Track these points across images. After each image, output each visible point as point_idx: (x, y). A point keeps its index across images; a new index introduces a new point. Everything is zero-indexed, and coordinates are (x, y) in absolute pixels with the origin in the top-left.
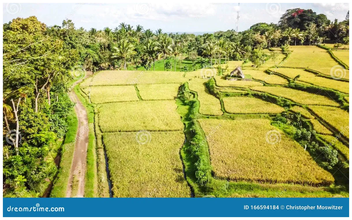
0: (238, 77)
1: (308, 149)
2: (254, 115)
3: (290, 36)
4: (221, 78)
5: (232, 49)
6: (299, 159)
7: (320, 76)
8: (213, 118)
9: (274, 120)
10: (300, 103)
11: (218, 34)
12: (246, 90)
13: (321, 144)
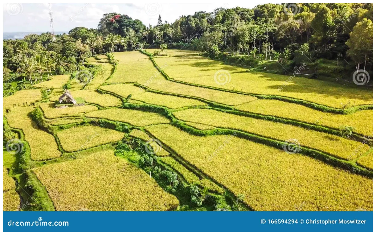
0: (69, 102)
1: (153, 175)
2: (96, 147)
3: (113, 43)
4: (49, 107)
5: (53, 63)
6: (148, 189)
7: (149, 91)
8: (51, 162)
9: (116, 148)
10: (137, 125)
11: (31, 39)
12: (81, 119)
13: (163, 168)
